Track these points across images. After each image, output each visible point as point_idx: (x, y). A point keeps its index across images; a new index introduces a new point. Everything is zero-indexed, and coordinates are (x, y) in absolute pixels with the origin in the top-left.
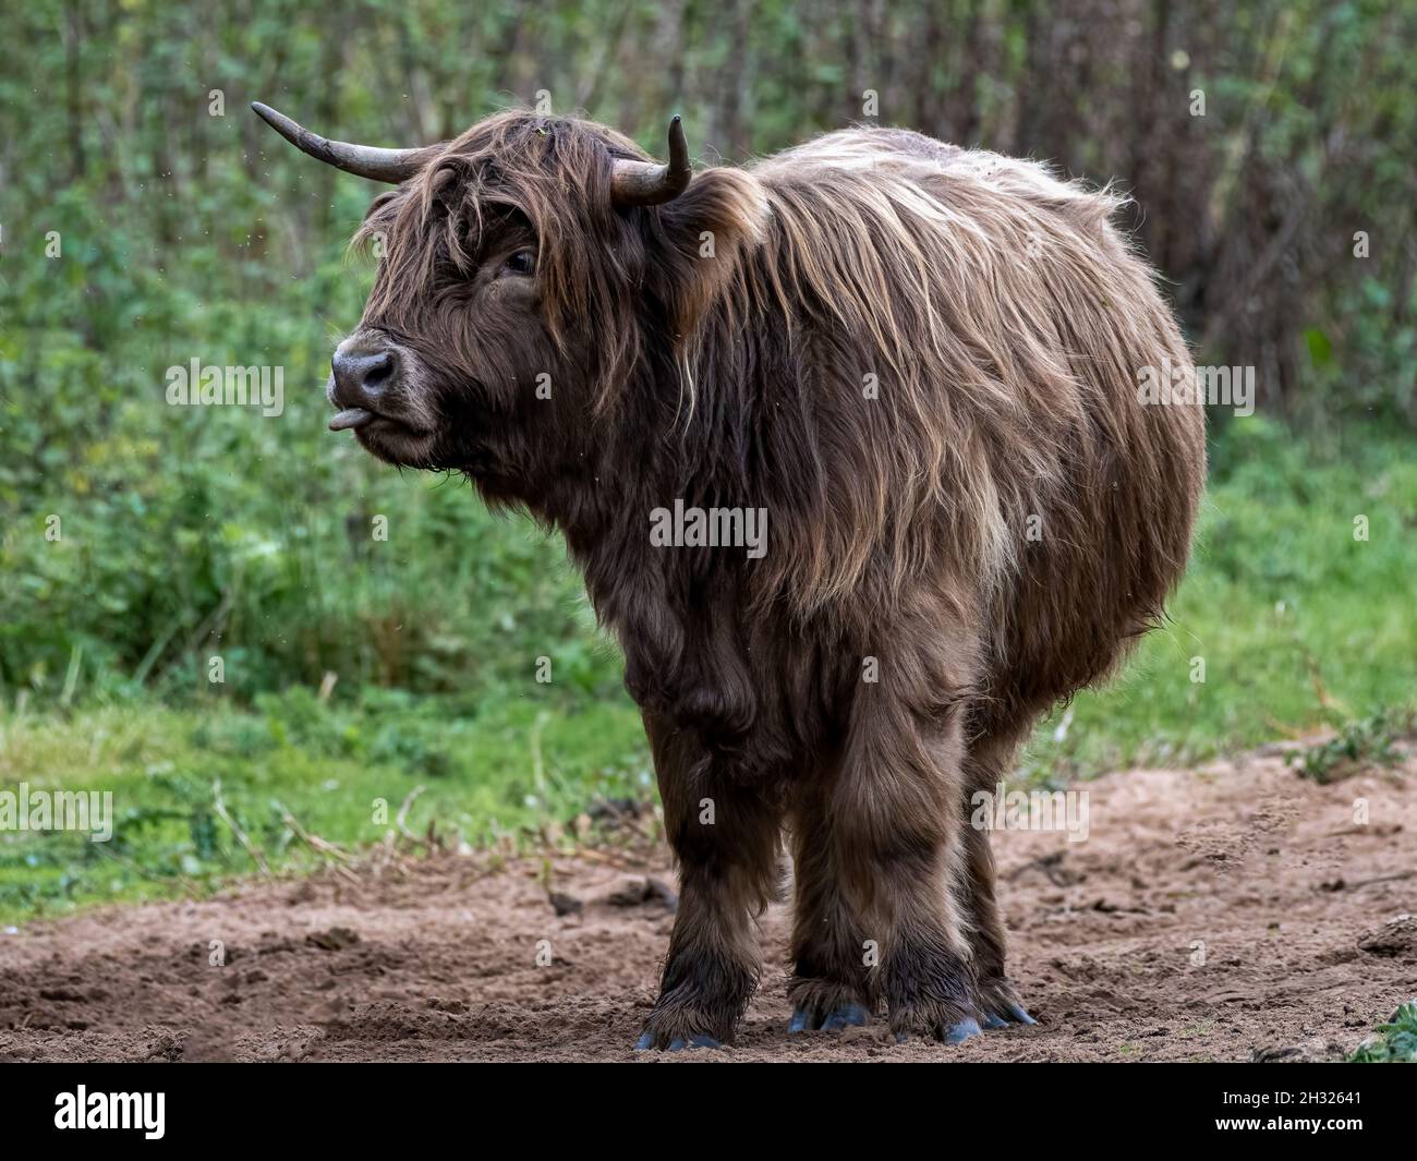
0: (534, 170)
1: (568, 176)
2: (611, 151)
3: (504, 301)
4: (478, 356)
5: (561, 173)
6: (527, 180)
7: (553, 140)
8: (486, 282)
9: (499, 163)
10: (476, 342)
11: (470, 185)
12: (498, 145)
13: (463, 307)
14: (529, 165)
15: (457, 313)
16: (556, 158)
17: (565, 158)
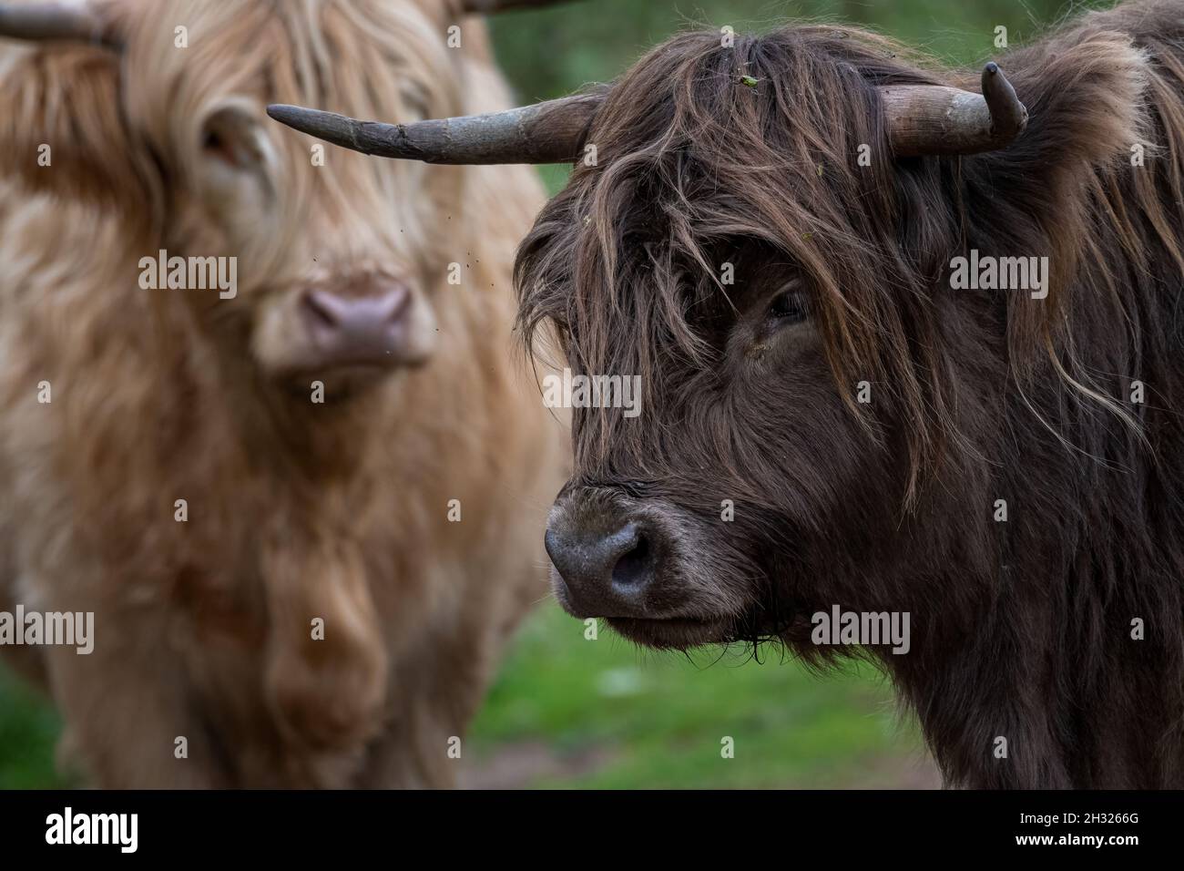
0: (762, 158)
1: (816, 155)
2: (868, 75)
3: (780, 370)
4: (766, 473)
5: (804, 149)
6: (757, 177)
7: (771, 87)
8: (744, 351)
9: (702, 151)
10: (756, 452)
11: (670, 208)
12: (690, 120)
13: (721, 401)
14: (749, 148)
15: (717, 409)
16: (789, 124)
17: (801, 120)
